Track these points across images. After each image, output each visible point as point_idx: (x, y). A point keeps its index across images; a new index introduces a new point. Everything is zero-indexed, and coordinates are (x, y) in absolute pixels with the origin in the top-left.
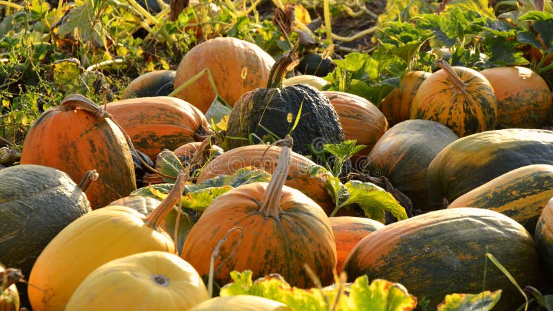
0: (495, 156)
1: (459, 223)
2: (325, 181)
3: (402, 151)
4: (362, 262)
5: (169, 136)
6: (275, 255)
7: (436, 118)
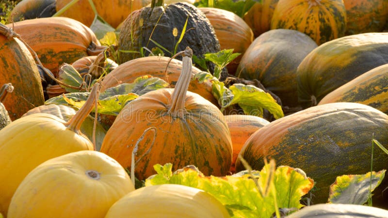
0: (355, 57)
1: (336, 116)
2: (211, 85)
3: (271, 57)
4: (257, 152)
5: (66, 52)
6: (184, 150)
7: (295, 27)
